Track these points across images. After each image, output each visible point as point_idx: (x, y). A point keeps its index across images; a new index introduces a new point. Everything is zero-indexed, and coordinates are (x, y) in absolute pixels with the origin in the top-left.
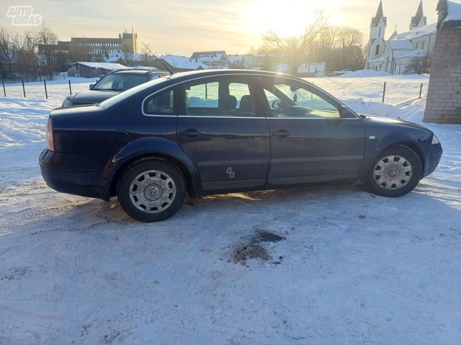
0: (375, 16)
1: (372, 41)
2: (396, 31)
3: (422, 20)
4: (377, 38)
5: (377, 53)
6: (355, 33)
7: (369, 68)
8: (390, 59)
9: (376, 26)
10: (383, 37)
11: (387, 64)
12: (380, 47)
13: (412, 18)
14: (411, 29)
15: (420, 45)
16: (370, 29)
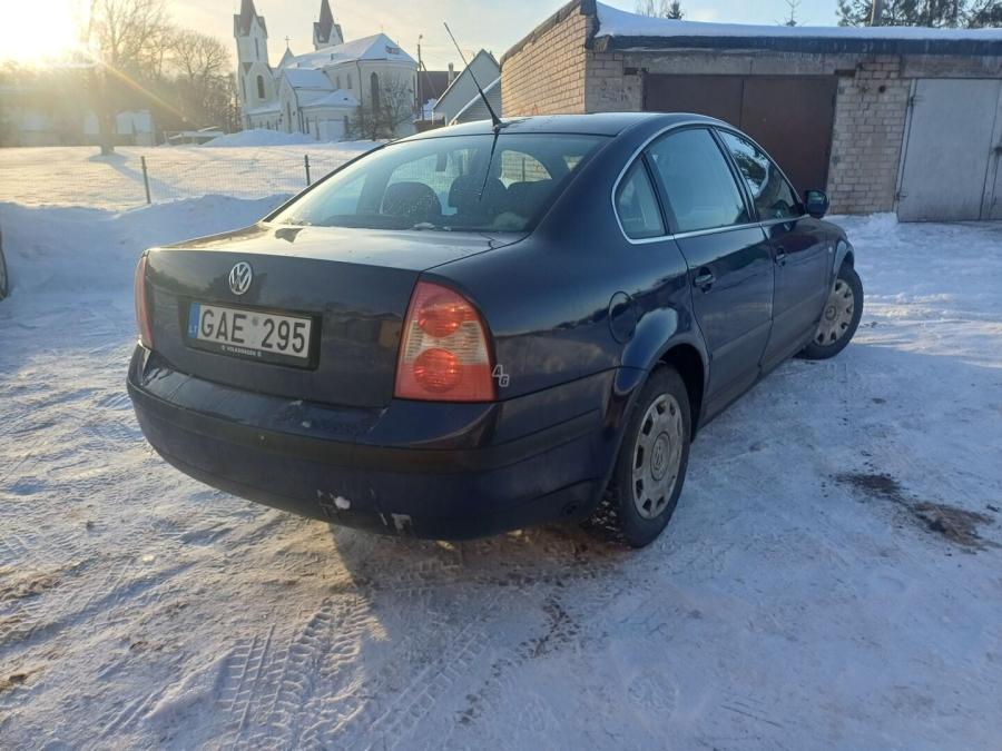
0: (238, 12)
1: (246, 66)
2: (288, 49)
3: (333, 31)
4: (254, 60)
5: (262, 95)
6: (211, 46)
7: (251, 127)
8: (294, 109)
9: (247, 34)
10: (267, 59)
11: (290, 119)
12: (265, 81)
13: (315, 24)
14: (317, 49)
15: (344, 82)
16: (235, 40)
